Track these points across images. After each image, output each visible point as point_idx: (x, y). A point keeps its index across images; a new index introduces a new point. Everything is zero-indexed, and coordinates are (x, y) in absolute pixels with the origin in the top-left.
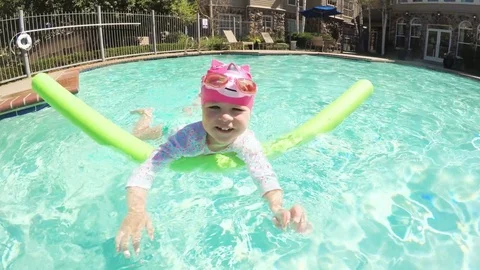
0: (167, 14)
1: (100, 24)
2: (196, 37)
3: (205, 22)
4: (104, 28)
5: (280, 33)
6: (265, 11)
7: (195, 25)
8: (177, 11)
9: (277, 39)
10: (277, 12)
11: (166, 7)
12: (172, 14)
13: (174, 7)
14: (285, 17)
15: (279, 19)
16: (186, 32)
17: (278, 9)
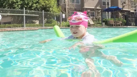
0: (48, 12)
1: (24, 15)
2: (60, 21)
3: (64, 15)
4: (26, 16)
5: (99, 19)
6: (91, 9)
7: (59, 16)
8: (52, 10)
9: (98, 22)
10: (97, 9)
11: (48, 9)
12: (50, 12)
13: (51, 9)
14: (101, 11)
15: (98, 13)
16: (55, 19)
17: (98, 8)
